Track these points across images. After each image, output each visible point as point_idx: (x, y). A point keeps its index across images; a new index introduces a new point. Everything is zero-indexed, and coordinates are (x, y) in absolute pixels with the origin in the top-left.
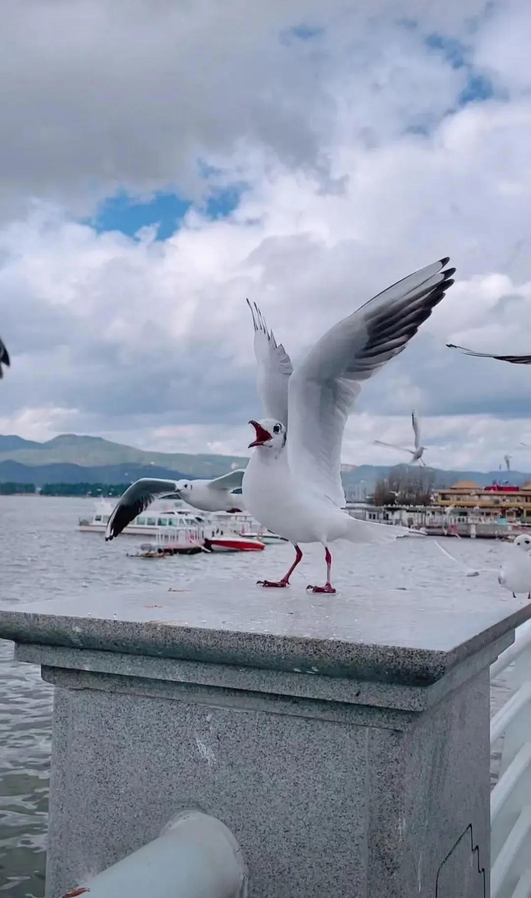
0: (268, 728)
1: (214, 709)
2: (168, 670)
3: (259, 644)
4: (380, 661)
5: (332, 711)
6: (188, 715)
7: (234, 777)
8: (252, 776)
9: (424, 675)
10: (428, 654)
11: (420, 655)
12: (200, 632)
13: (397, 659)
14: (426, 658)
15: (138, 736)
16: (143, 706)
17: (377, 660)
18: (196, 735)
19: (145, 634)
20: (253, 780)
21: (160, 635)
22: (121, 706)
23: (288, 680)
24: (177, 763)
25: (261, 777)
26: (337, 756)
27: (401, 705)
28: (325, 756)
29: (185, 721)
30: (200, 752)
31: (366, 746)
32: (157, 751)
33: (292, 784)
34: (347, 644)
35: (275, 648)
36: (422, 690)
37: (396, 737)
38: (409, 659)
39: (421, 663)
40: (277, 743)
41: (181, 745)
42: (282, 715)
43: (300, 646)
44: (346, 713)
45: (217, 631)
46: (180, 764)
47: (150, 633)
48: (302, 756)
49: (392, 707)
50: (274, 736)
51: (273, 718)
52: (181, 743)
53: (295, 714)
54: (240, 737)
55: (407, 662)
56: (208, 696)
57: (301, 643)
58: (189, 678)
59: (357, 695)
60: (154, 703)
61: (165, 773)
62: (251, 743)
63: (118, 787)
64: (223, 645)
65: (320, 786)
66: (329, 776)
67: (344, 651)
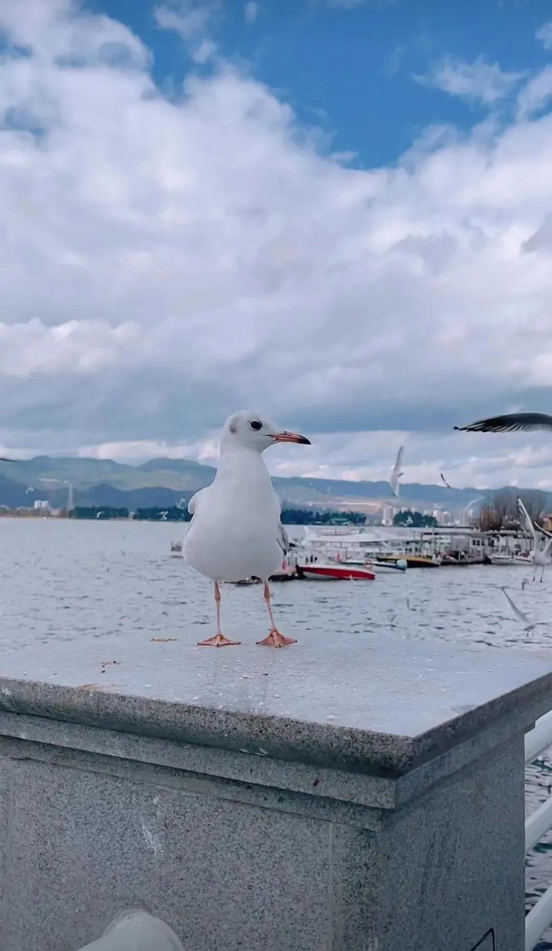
0: (220, 817)
1: (162, 790)
2: (107, 743)
3: (200, 719)
4: (334, 745)
5: (291, 800)
6: (134, 795)
7: (182, 874)
8: (201, 873)
9: (388, 766)
10: (391, 739)
11: (382, 741)
12: (135, 701)
13: (354, 744)
14: (388, 745)
15: (81, 818)
16: (86, 783)
17: (332, 744)
18: (142, 819)
19: (78, 701)
20: (203, 878)
21: (91, 703)
22: (63, 781)
23: (237, 761)
24: (121, 852)
25: (212, 876)
26: (297, 856)
27: (366, 800)
28: (283, 855)
29: (130, 802)
30: (146, 840)
31: (330, 847)
32: (101, 836)
33: (246, 886)
34: (297, 722)
35: (217, 725)
36: (390, 783)
37: (365, 836)
38: (369, 745)
39: (382, 751)
40: (229, 836)
41: (126, 832)
42: (236, 802)
43: (245, 722)
44: (307, 804)
45: (153, 701)
46: (124, 853)
47: (82, 700)
48: (257, 853)
49: (355, 801)
50: (227, 828)
51: (225, 805)
52: (126, 829)
53: (248, 802)
54: (190, 826)
55: (366, 749)
56: (155, 775)
57: (245, 720)
58: (129, 753)
59: (315, 784)
60: (99, 779)
61: (108, 863)
62: (202, 834)
63: (59, 876)
64: (159, 718)
65: (278, 892)
66: (288, 880)
67: (294, 732)
